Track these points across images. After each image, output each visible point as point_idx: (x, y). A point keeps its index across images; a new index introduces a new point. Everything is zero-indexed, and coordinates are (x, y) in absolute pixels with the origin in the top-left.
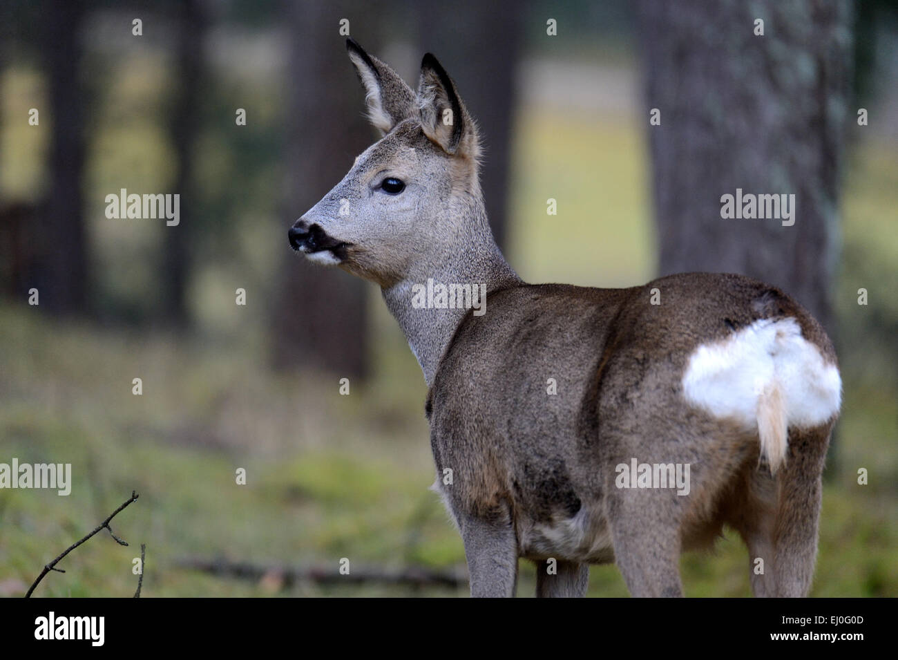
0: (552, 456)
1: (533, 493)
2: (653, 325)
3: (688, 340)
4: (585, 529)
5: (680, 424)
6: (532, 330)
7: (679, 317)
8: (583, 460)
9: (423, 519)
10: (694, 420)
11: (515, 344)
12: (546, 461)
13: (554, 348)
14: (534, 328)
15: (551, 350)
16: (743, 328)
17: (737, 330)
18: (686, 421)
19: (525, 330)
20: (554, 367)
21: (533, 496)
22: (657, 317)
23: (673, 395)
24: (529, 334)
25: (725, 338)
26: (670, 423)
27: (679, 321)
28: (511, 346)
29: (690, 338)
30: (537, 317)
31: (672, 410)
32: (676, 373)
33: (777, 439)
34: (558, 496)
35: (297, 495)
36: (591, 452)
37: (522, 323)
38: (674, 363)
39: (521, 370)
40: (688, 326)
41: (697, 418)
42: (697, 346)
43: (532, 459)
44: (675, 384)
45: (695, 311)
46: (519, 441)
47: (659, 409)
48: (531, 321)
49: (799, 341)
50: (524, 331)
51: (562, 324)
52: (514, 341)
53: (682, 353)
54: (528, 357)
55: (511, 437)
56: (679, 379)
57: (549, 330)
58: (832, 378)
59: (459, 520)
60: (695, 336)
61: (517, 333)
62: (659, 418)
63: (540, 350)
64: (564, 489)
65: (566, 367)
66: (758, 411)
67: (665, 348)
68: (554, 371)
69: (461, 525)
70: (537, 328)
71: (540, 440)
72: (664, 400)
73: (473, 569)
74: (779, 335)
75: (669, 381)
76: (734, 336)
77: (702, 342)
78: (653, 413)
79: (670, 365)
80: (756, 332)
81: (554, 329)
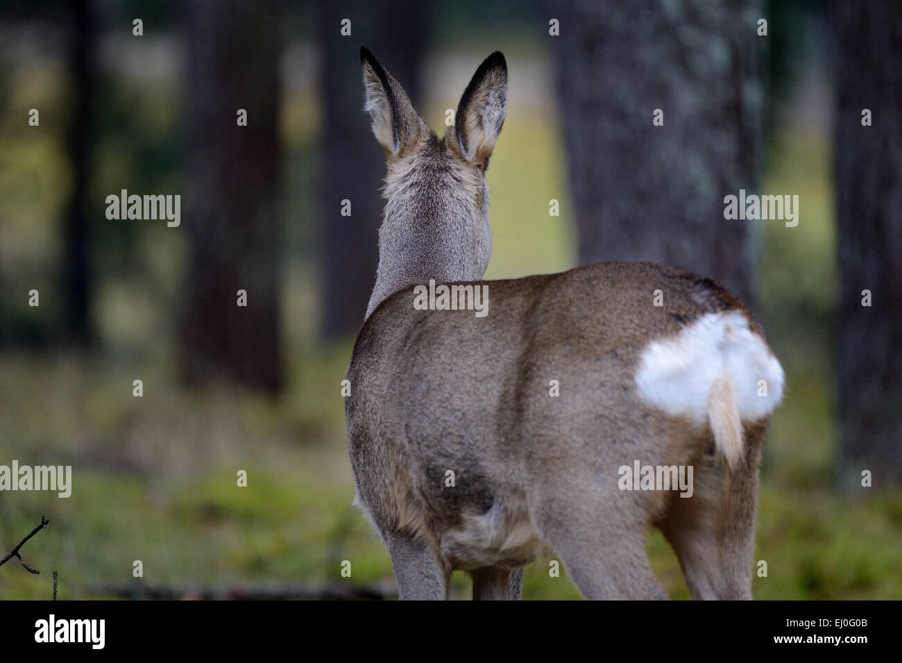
0: (459, 455)
1: (438, 497)
2: (588, 323)
3: (635, 335)
4: (497, 527)
5: (633, 424)
6: (423, 331)
7: (619, 311)
8: (502, 456)
9: (344, 533)
10: (651, 419)
11: (407, 347)
12: (453, 461)
13: (452, 345)
14: (426, 328)
15: (448, 348)
16: (693, 322)
17: (688, 324)
18: (642, 421)
19: (416, 332)
20: (455, 364)
21: (438, 499)
22: (590, 314)
23: (624, 394)
24: (420, 335)
25: (677, 334)
26: (620, 423)
27: (619, 315)
28: (403, 350)
29: (637, 333)
30: (425, 318)
31: (622, 409)
32: (626, 370)
33: (733, 431)
34: (470, 495)
35: (212, 514)
36: (510, 448)
37: (412, 326)
38: (622, 360)
39: (415, 371)
40: (632, 321)
41: (654, 418)
42: (648, 342)
43: (436, 461)
44: (627, 382)
45: (636, 304)
46: (418, 444)
47: (605, 408)
48: (420, 322)
49: (747, 334)
50: (415, 334)
51: (456, 321)
52: (405, 346)
53: (630, 349)
54: (422, 358)
55: (410, 442)
56: (631, 377)
57: (443, 329)
58: (775, 370)
59: (383, 532)
60: (644, 330)
61: (408, 337)
62: (606, 418)
63: (435, 349)
64: (477, 486)
65: (469, 363)
66: (710, 405)
67: (608, 344)
68: (455, 368)
69: (386, 539)
70: (429, 327)
71: (444, 439)
72: (612, 398)
73: (401, 583)
74: (728, 330)
75: (618, 380)
76: (686, 331)
77: (653, 338)
78: (600, 413)
79: (616, 362)
80: (706, 327)
81: (447, 327)
